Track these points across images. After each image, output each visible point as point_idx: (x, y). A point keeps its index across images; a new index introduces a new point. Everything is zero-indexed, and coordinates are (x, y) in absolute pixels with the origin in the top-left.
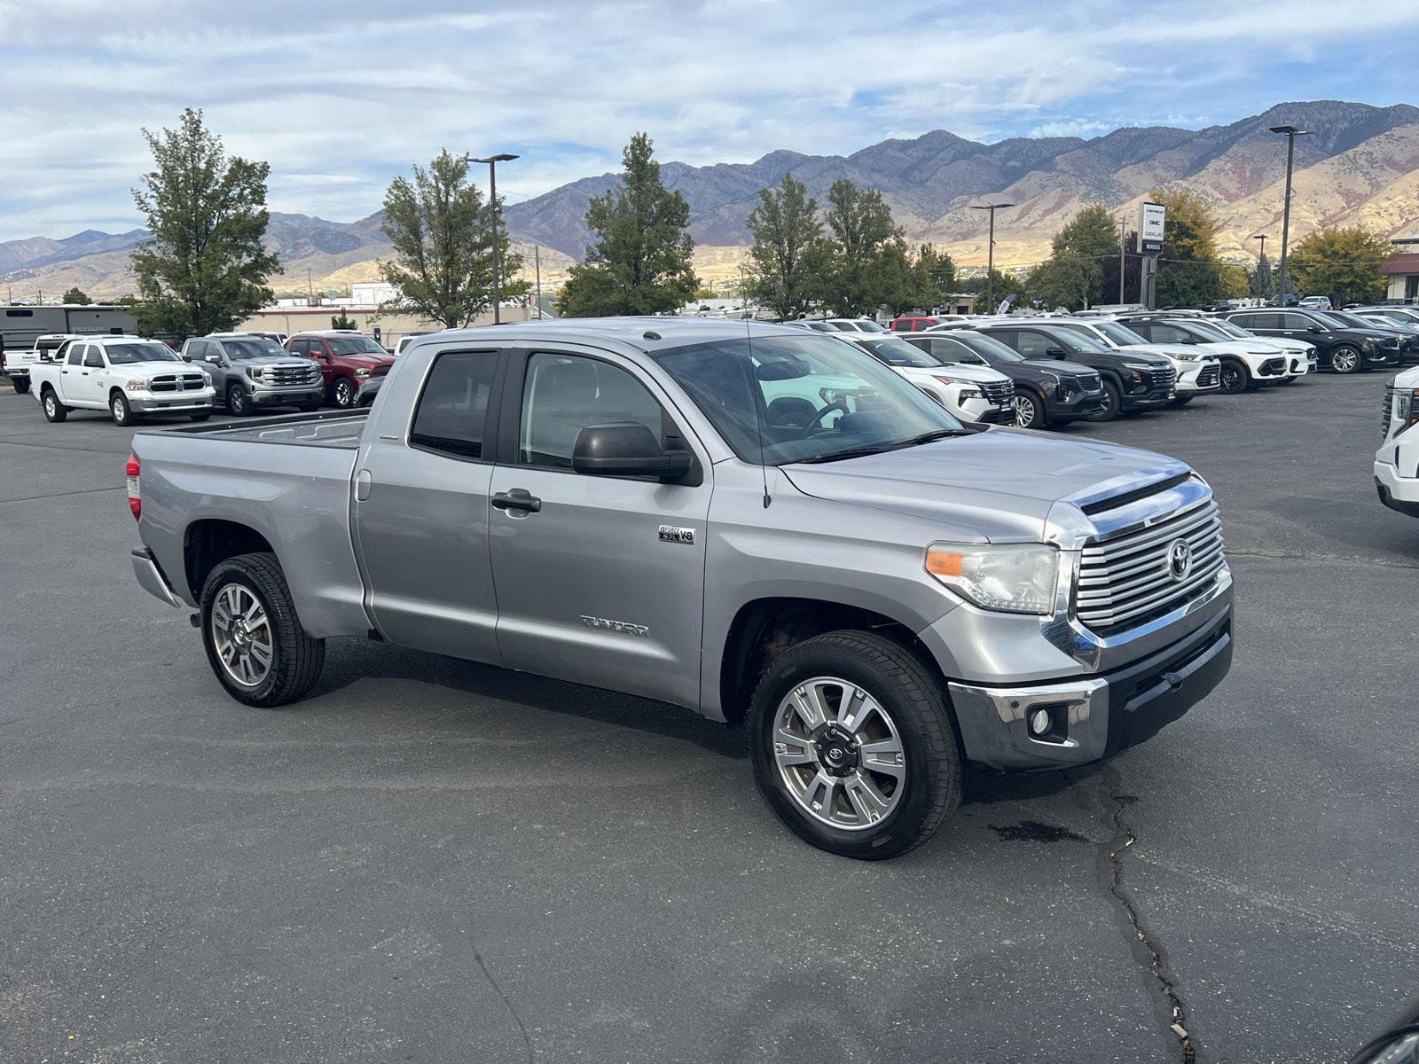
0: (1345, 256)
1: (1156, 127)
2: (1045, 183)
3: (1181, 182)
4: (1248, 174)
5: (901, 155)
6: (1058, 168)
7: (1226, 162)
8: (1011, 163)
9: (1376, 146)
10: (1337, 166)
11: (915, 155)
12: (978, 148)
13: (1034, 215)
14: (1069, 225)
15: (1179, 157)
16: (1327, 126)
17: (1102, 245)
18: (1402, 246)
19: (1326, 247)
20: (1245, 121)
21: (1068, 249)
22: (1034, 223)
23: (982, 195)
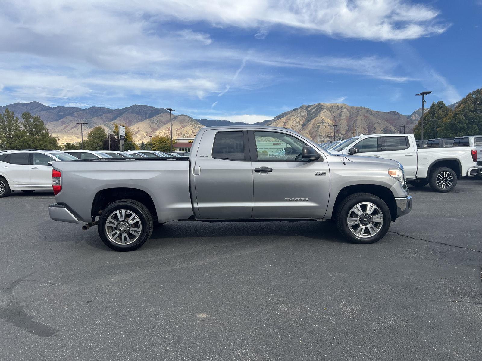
0: (165, 142)
1: (102, 107)
2: (71, 120)
3: (110, 122)
4: (128, 122)
5: (23, 108)
6: (75, 116)
7: (122, 118)
8: (60, 113)
9: (158, 117)
10: (149, 122)
11: (27, 108)
12: (49, 108)
13: (68, 128)
14: (92, 131)
15: (109, 116)
16: (146, 111)
17: (102, 137)
18: (177, 141)
19: (161, 140)
20: (126, 108)
21: (92, 137)
22: (69, 131)
23: (51, 121)
